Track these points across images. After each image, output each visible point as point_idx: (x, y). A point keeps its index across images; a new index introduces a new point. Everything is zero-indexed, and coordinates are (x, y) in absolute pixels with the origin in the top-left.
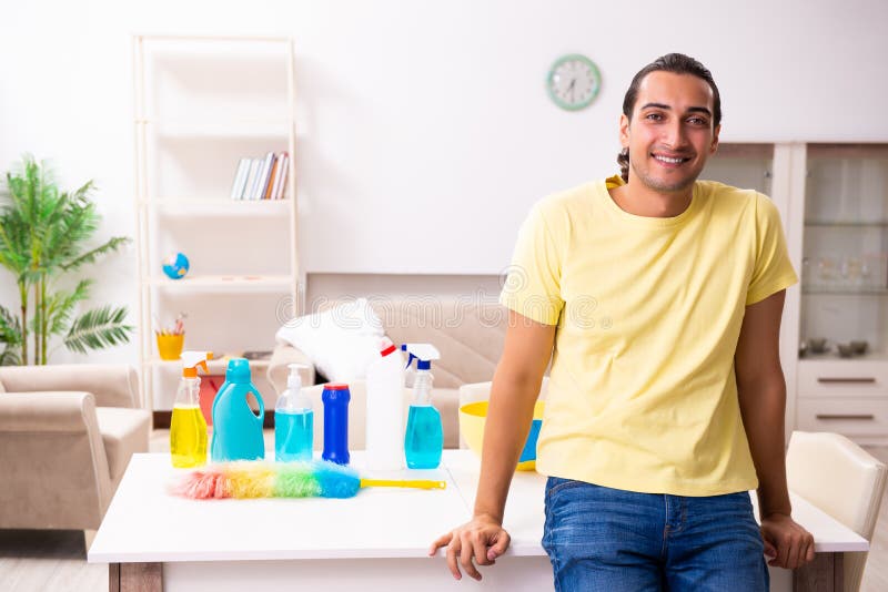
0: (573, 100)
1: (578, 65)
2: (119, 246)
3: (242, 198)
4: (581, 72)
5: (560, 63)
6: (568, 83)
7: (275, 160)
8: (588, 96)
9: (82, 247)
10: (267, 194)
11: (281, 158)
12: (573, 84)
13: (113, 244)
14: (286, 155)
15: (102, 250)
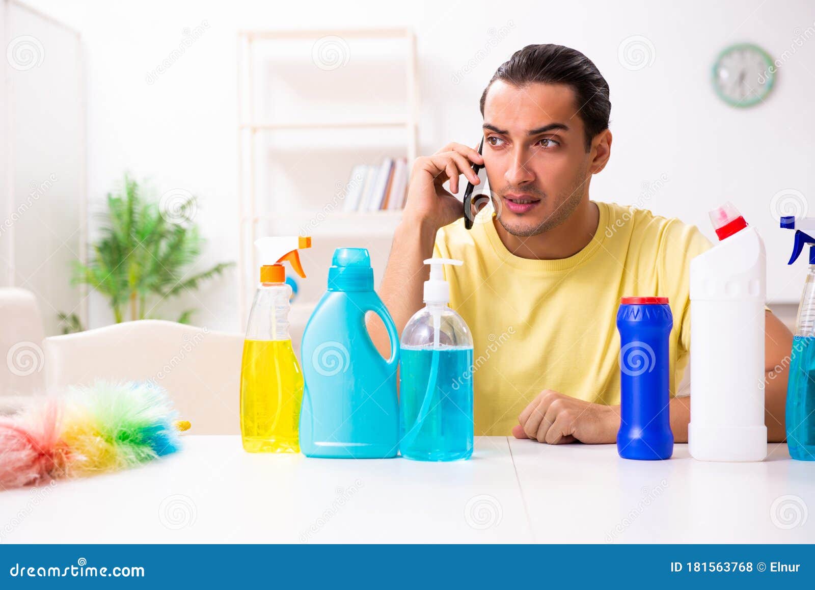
0: (743, 95)
1: (748, 56)
2: (225, 271)
3: (357, 209)
4: (752, 62)
5: (728, 53)
6: (736, 77)
7: (393, 165)
8: (761, 91)
9: (185, 272)
10: (384, 205)
11: (399, 165)
12: (742, 77)
13: (218, 269)
14: (406, 161)
15: (207, 275)
